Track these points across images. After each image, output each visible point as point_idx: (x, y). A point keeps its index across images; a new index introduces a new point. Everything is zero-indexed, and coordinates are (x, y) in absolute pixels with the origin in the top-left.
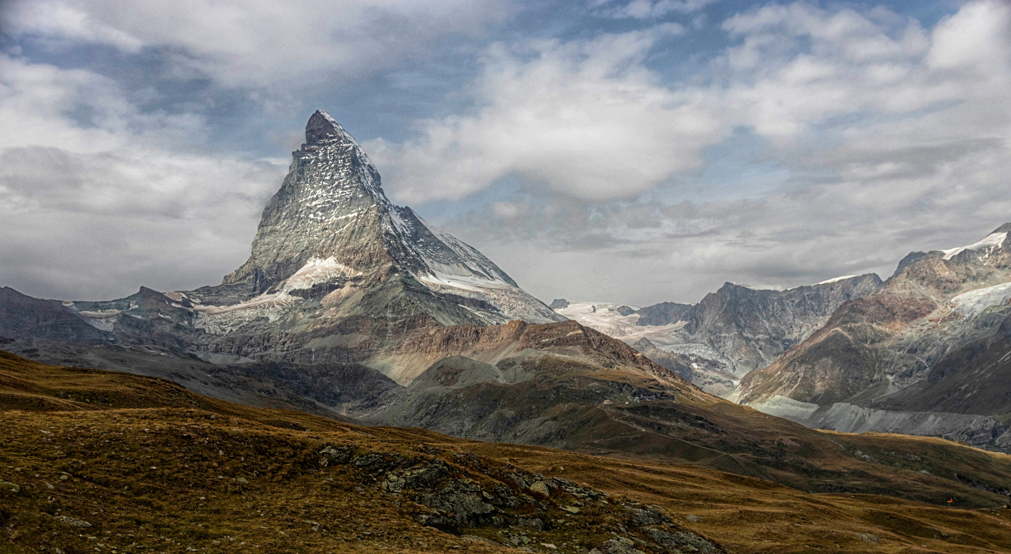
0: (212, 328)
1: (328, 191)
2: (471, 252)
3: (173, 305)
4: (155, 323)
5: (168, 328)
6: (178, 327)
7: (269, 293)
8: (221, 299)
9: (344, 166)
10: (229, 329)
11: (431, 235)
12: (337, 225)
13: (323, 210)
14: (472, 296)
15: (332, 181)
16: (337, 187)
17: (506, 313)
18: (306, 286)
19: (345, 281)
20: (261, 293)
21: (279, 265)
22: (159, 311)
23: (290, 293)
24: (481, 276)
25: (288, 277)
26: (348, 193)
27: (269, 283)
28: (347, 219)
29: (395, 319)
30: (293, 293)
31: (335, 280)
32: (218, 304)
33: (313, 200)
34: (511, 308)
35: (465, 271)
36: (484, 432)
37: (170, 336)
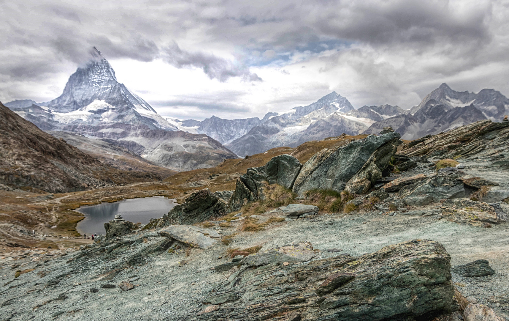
0: (62, 121)
1: (100, 77)
2: (143, 101)
3: (45, 111)
4: (40, 118)
5: (45, 120)
6: (49, 120)
7: (80, 110)
8: (61, 111)
9: (105, 68)
10: (68, 122)
11: (130, 94)
12: (104, 89)
13: (98, 83)
14: (150, 118)
15: (100, 73)
16: (103, 75)
17: (160, 124)
18: (95, 110)
19: (109, 109)
20: (77, 109)
21: (83, 101)
22: (40, 113)
23: (89, 111)
24: (147, 109)
25: (87, 105)
26: (108, 78)
27: (80, 107)
28: (108, 88)
29: (133, 125)
30: (90, 111)
31: (105, 108)
32: (60, 112)
33: (94, 79)
34: (162, 122)
35: (142, 107)
36: (187, 167)
37: (46, 123)
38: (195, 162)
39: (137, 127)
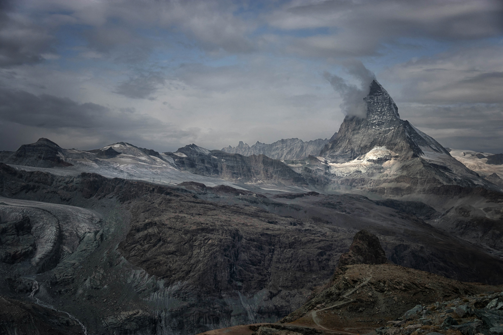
0: (339, 174)
1: (380, 117)
2: (432, 140)
3: (322, 163)
4: (317, 171)
5: (322, 173)
6: (326, 173)
7: (358, 159)
8: (338, 161)
9: (386, 106)
10: (346, 175)
11: (416, 133)
12: (386, 132)
13: (378, 125)
14: (442, 165)
15: (381, 112)
16: (384, 115)
17: (454, 172)
18: (375, 158)
19: (391, 157)
20: (354, 159)
21: (362, 148)
22: (317, 166)
23: (368, 161)
24: (437, 151)
25: (366, 153)
26: (389, 118)
27: (357, 155)
28: (389, 130)
29: (421, 179)
30: (369, 161)
31: (387, 156)
32: (337, 163)
33: (374, 120)
34: (457, 170)
35: (430, 149)
37: (323, 177)
38: (498, 232)
39: (425, 181)
